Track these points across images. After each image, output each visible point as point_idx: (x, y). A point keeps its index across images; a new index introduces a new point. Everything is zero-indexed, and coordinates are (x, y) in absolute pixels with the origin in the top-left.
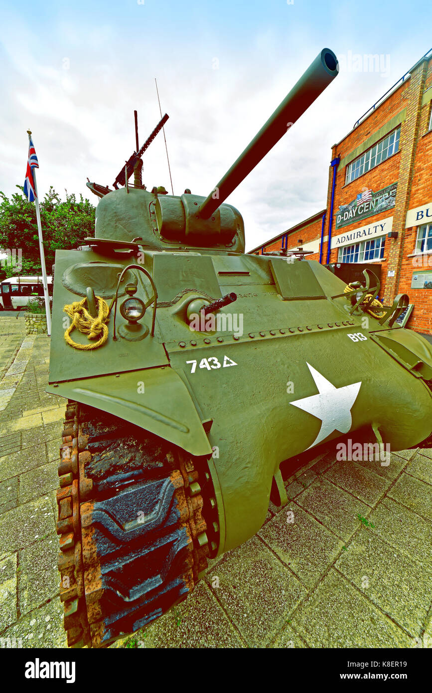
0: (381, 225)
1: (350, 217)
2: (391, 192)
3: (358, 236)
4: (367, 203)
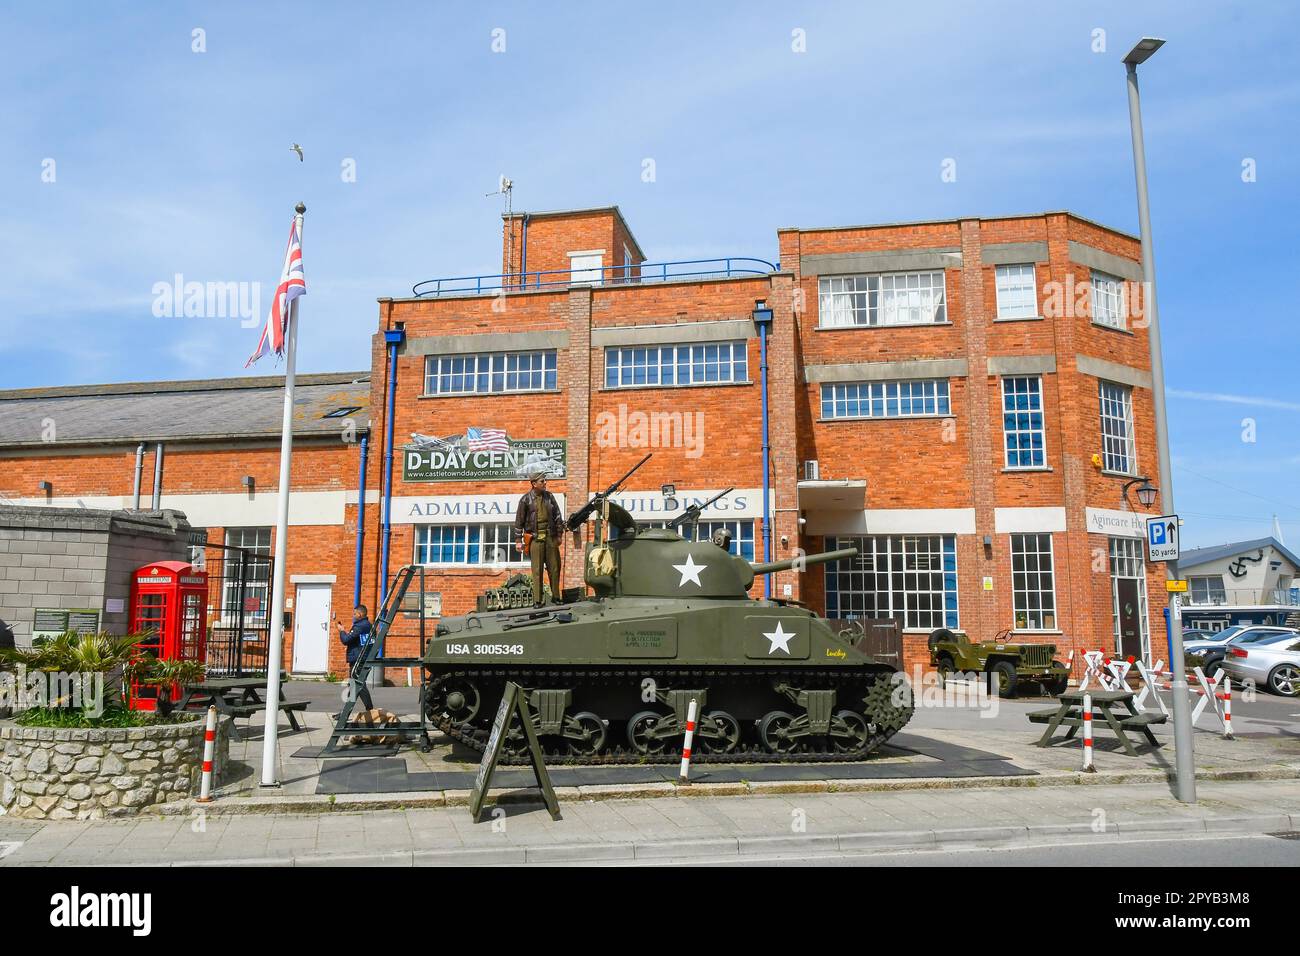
2: (551, 451)
3: (480, 511)
4: (497, 453)
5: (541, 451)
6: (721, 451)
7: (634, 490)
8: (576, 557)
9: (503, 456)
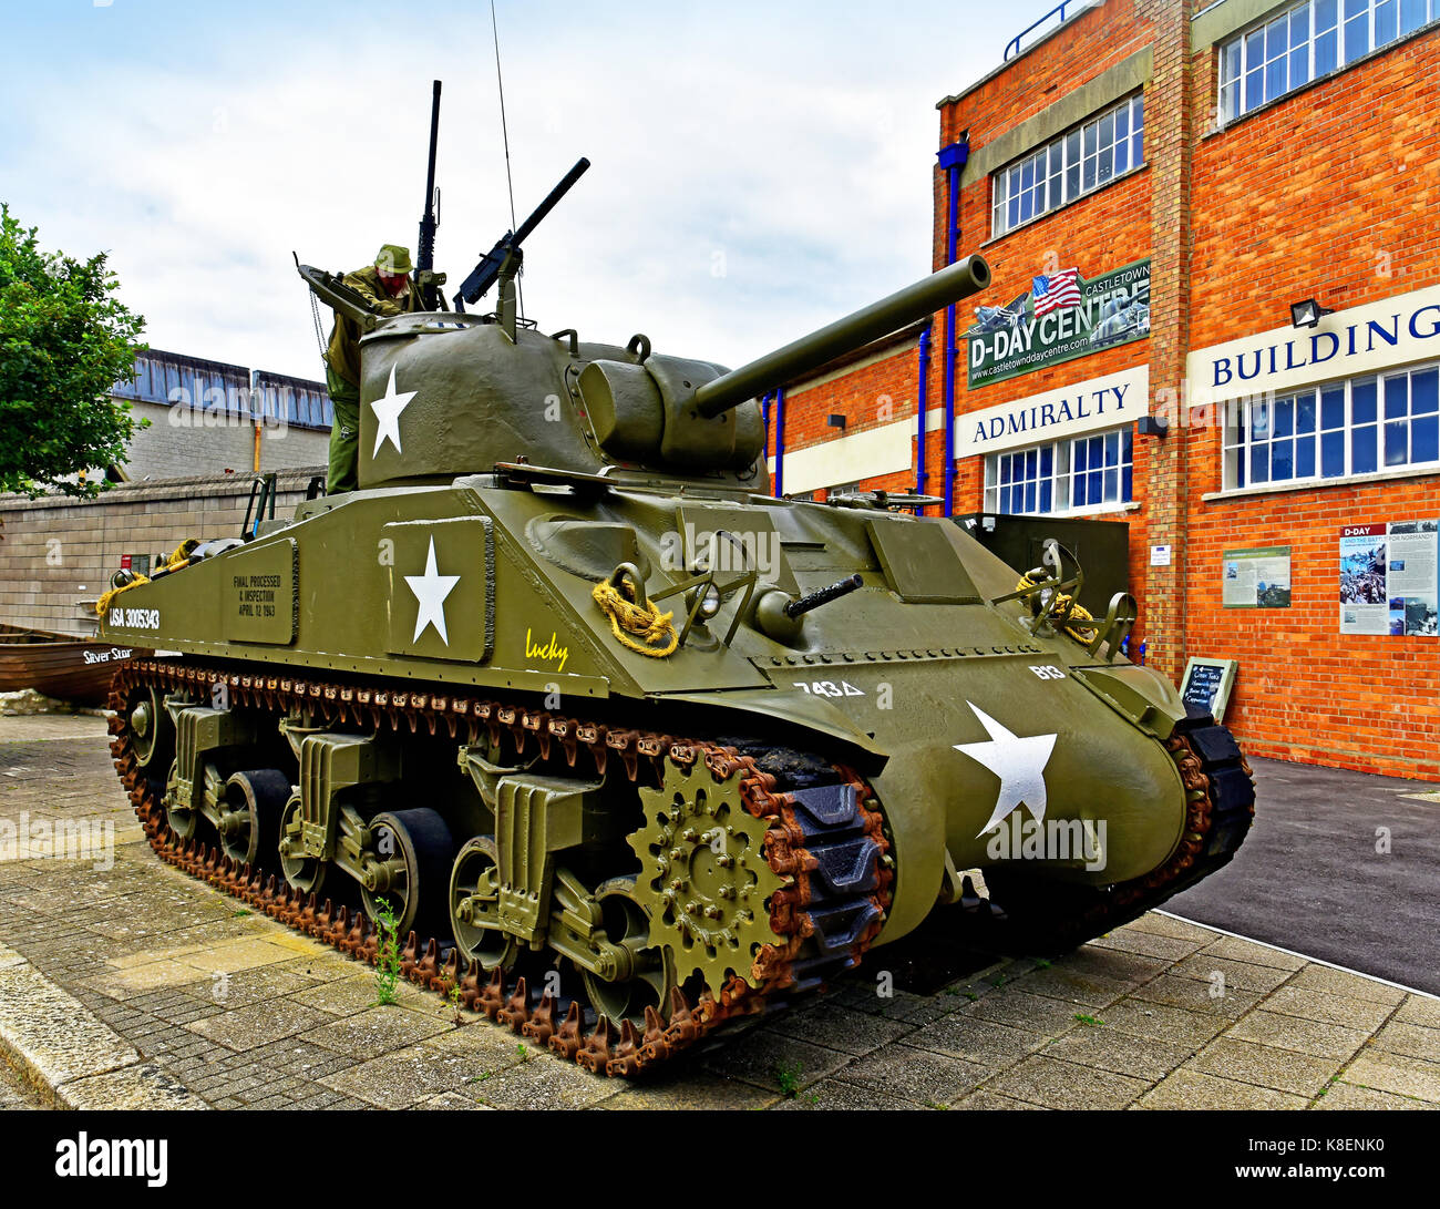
0: (1116, 390)
1: (1016, 350)
2: (1135, 286)
3: (1048, 420)
4: (1066, 311)
5: (1120, 290)
7: (1259, 330)
8: (1162, 486)
9: (1073, 314)
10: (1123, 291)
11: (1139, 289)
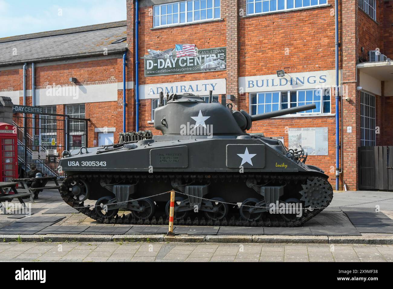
1: (168, 67)
2: (219, 55)
3: (183, 91)
4: (191, 57)
5: (213, 55)
6: (312, 49)
7: (263, 74)
9: (193, 59)
10: (214, 55)
11: (220, 56)
